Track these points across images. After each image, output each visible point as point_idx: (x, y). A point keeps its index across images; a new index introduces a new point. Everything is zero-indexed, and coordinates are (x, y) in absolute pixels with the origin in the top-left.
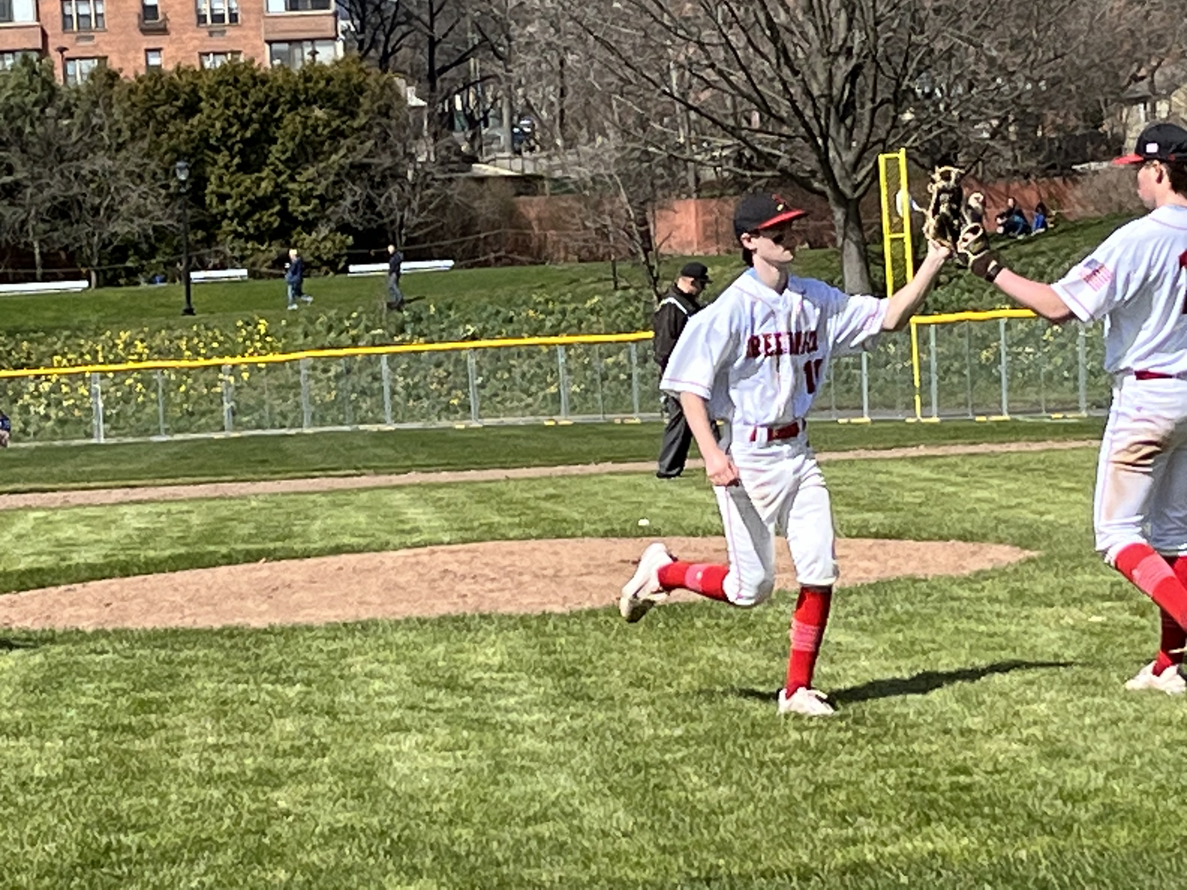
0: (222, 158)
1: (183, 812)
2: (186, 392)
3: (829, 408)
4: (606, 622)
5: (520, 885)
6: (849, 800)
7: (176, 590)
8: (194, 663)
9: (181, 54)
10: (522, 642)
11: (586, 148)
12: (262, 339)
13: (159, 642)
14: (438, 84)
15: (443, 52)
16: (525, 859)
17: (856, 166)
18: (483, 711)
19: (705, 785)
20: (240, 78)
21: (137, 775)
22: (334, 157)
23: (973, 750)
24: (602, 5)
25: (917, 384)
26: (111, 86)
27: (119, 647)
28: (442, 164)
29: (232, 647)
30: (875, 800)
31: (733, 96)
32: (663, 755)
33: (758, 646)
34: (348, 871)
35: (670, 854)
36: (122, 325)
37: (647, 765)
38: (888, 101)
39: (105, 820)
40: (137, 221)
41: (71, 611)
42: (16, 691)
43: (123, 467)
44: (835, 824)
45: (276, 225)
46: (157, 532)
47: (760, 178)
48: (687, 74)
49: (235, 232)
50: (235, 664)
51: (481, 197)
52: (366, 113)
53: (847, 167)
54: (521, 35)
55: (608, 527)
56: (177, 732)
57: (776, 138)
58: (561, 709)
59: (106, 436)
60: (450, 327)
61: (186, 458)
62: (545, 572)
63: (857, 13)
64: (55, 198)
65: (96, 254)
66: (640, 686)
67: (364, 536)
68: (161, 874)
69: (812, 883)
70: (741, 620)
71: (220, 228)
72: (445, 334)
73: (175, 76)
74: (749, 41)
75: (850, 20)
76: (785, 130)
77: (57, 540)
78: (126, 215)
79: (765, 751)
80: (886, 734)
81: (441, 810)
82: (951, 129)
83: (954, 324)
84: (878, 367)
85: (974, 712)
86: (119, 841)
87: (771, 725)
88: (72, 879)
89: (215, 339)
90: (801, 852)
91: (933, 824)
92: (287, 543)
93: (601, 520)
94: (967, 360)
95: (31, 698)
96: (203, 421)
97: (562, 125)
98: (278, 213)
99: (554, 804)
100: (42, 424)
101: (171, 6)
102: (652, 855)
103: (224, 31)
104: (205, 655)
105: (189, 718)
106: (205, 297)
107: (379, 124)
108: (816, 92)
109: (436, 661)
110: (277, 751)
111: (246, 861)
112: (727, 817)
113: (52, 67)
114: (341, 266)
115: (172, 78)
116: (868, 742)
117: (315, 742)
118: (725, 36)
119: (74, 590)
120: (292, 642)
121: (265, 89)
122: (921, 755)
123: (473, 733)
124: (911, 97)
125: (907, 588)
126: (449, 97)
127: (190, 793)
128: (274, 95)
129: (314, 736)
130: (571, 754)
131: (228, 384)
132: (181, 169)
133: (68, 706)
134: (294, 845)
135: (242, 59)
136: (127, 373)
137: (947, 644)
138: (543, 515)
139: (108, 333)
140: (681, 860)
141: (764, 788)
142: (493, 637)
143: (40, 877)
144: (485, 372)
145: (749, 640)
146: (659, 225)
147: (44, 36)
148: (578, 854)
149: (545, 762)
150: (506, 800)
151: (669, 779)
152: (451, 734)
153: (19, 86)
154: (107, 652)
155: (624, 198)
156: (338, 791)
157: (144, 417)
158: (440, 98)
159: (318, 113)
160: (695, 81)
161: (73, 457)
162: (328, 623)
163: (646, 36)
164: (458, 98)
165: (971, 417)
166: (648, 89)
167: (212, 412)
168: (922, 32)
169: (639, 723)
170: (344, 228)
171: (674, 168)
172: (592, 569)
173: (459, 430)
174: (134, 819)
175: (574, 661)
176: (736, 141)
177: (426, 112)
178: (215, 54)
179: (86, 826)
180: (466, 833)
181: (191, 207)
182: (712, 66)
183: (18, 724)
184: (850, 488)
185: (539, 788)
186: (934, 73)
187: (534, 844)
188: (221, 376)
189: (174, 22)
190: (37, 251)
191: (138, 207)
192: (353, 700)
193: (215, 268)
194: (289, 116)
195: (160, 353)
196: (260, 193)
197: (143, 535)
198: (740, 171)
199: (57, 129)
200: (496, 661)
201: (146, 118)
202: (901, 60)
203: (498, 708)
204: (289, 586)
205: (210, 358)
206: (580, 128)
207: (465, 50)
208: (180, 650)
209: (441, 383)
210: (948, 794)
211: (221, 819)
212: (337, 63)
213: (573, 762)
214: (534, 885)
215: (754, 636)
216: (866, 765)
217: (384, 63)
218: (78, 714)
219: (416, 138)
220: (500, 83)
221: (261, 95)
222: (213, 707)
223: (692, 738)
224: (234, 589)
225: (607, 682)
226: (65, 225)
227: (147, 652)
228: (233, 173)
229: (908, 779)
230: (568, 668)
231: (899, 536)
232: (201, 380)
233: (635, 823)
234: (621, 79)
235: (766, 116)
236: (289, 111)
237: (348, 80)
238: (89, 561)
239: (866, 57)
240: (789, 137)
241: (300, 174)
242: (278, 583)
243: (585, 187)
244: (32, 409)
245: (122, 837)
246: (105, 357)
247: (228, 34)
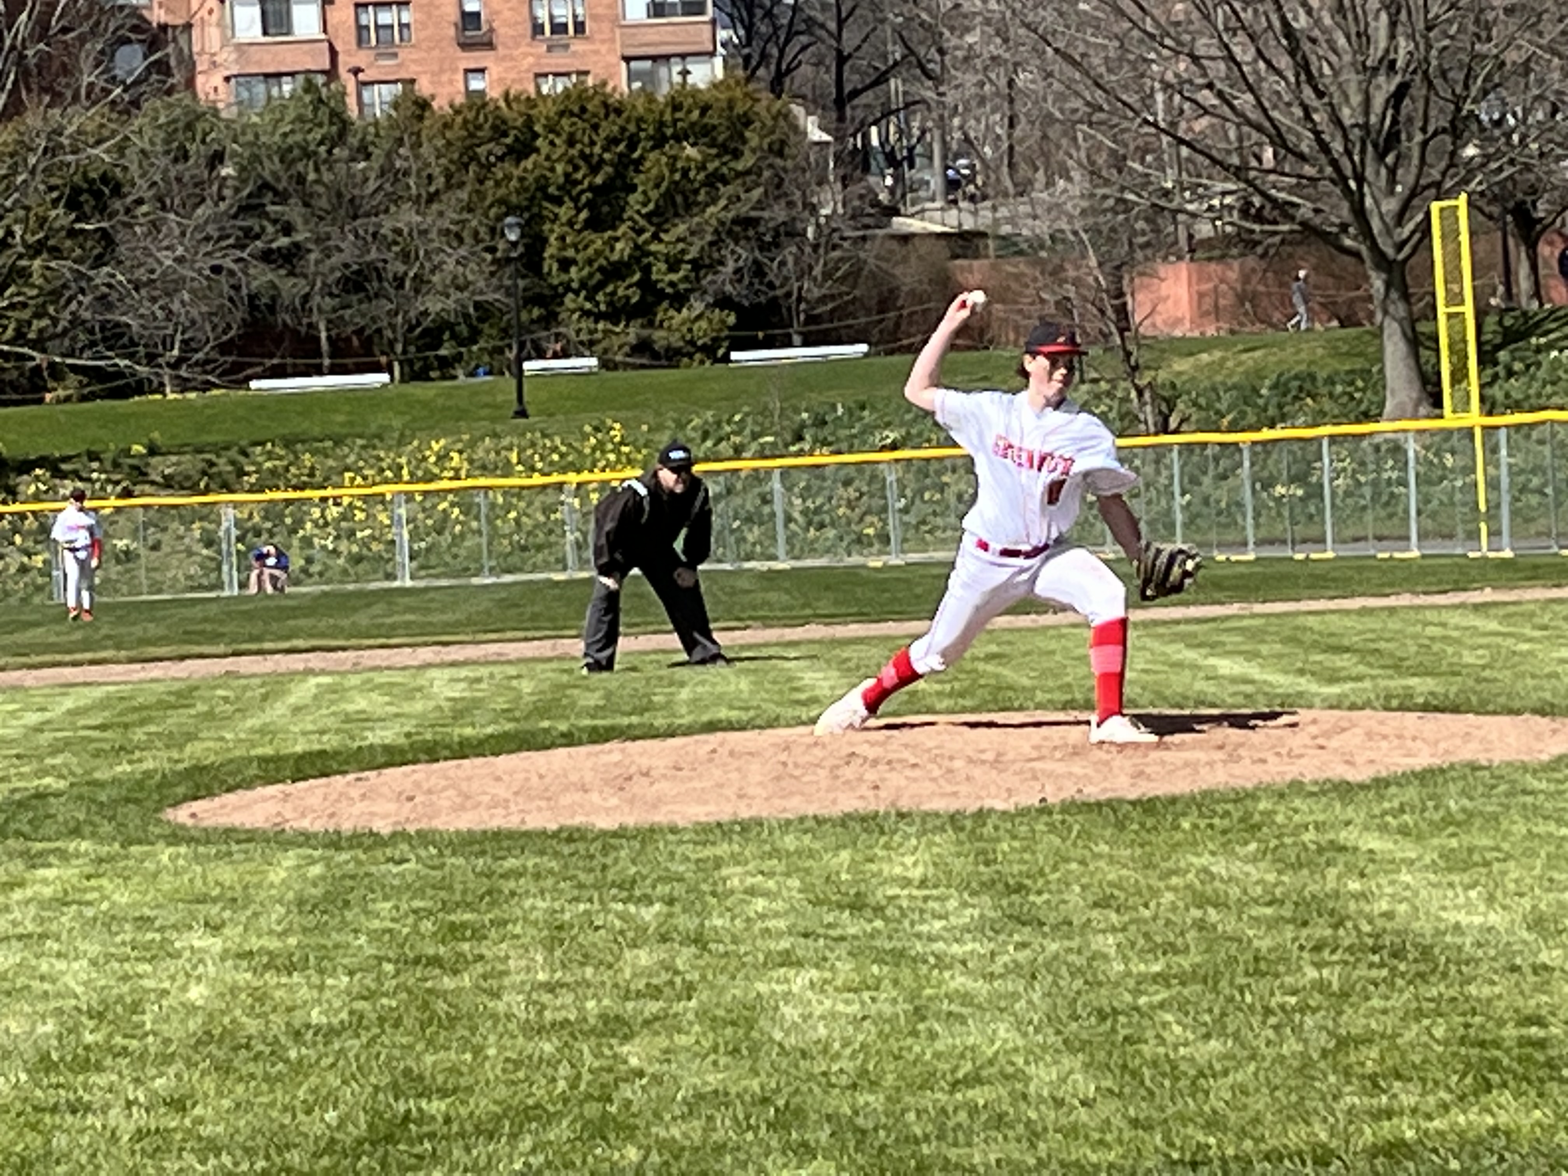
0: (565, 212)
1: (504, 1070)
2: (517, 521)
3: (1365, 538)
4: (1063, 822)
5: (943, 1169)
6: (1383, 1059)
7: (498, 779)
8: (521, 875)
9: (513, 75)
10: (953, 849)
11: (1044, 195)
12: (616, 450)
13: (476, 848)
14: (848, 112)
15: (855, 70)
16: (951, 1134)
17: (1400, 218)
18: (900, 939)
19: (1191, 1037)
20: (589, 107)
21: (445, 1023)
22: (711, 210)
23: (1550, 994)
24: (1065, 7)
25: (1483, 507)
26: (421, 118)
27: (423, 853)
28: (853, 217)
29: (572, 855)
30: (1417, 1059)
31: (1238, 126)
32: (1135, 998)
33: (1265, 853)
34: (720, 1149)
35: (1145, 1129)
36: (434, 431)
37: (1115, 1012)
38: (1444, 131)
39: (401, 1081)
40: (455, 295)
41: (360, 807)
42: (289, 912)
43: (435, 618)
44: (1364, 1091)
45: (634, 300)
46: (476, 703)
47: (1275, 233)
48: (1177, 98)
49: (581, 309)
50: (575, 877)
51: (905, 260)
52: (753, 151)
53: (1388, 219)
54: (956, 48)
55: (1068, 697)
56: (500, 967)
57: (1294, 181)
58: (1002, 937)
59: (412, 578)
60: (863, 432)
61: (517, 606)
62: (984, 757)
63: (1403, 16)
64: (346, 266)
65: (400, 338)
66: (1109, 906)
67: (747, 709)
68: (475, 1152)
69: (1332, 1169)
70: (1242, 820)
71: (562, 303)
72: (856, 442)
73: (502, 104)
74: (1259, 52)
75: (1393, 24)
76: (1309, 170)
77: (347, 714)
78: (440, 288)
79: (1272, 994)
80: (1433, 971)
81: (841, 1070)
82: (1528, 168)
83: (1532, 426)
84: (1430, 483)
85: (1551, 943)
86: (420, 1110)
87: (1280, 959)
88: (359, 1158)
89: (555, 449)
90: (1317, 1127)
91: (1495, 1092)
92: (647, 717)
93: (1060, 688)
94: (1550, 473)
95: (310, 921)
96: (540, 556)
97: (1011, 165)
98: (638, 284)
99: (991, 1062)
100: (330, 562)
101: (497, 13)
102: (1121, 1130)
103: (566, 47)
104: (536, 865)
105: (515, 947)
106: (543, 395)
107: (771, 166)
108: (1347, 122)
109: (838, 873)
110: (628, 991)
111: (585, 1136)
112: (1221, 1081)
113: (344, 94)
114: (721, 352)
115: (498, 108)
116: (1410, 982)
117: (678, 980)
118: (1226, 47)
119: (367, 779)
120: (650, 848)
121: (620, 121)
122: (1479, 1000)
123: (886, 969)
124: (1474, 127)
125: (1464, 777)
126: (863, 128)
127: (513, 1046)
128: (632, 128)
129: (677, 972)
130: (1015, 996)
131: (572, 510)
132: (510, 226)
133: (356, 931)
134: (649, 1115)
135: (590, 81)
136: (442, 494)
137: (1517, 852)
138: (982, 682)
139: (416, 443)
140: (1158, 1138)
141: (1268, 1043)
142: (914, 841)
143: (317, 1156)
144: (908, 492)
145: (1253, 846)
146: (1139, 297)
147: (333, 53)
148: (1021, 1128)
149: (979, 1007)
150: (928, 1056)
151: (1144, 1029)
152: (857, 970)
153: (300, 119)
154: (407, 861)
155: (1093, 262)
156: (706, 1044)
157: (463, 553)
158: (851, 130)
159: (690, 151)
160: (1187, 106)
161: (368, 605)
162: (698, 823)
163: (1122, 46)
164: (874, 130)
165: (1555, 549)
166: (1126, 118)
167: (550, 545)
168: (1489, 39)
169: (1105, 957)
170: (723, 302)
171: (1160, 221)
172: (1045, 752)
173: (876, 569)
174: (440, 1079)
175: (1021, 873)
176: (1242, 185)
177: (832, 150)
178: (556, 75)
179: (377, 1088)
180: (873, 1100)
181: (524, 277)
182: (1210, 86)
183: (292, 955)
184: (1391, 646)
185: (970, 1041)
186: (1504, 93)
187: (962, 1116)
188: (563, 497)
189: (503, 33)
190: (323, 335)
191: (455, 277)
192: (728, 925)
193: (556, 356)
194: (652, 156)
195: (484, 467)
196: (615, 257)
197: (459, 706)
198: (1248, 225)
199: (351, 175)
200: (916, 874)
201: (465, 159)
202: (1461, 76)
203: (919, 936)
204: (646, 774)
205: (548, 474)
206: (1036, 169)
207: (883, 68)
208: (503, 858)
209: (850, 505)
210: (1516, 1052)
211: (554, 1080)
212: (715, 86)
213: (1017, 1006)
214: (964, 1170)
215: (1259, 841)
216: (1406, 1013)
217: (776, 86)
218: (370, 942)
219: (820, 184)
220: (929, 108)
221: (616, 129)
222: (545, 933)
223: (1175, 977)
224: (574, 778)
225: (1064, 902)
226: (360, 302)
227: (461, 861)
228: (580, 232)
229: (1461, 1031)
230: (1011, 882)
231: (1456, 710)
232: (537, 504)
233: (1098, 1088)
234: (1088, 104)
235: (1283, 152)
236: (653, 148)
237: (731, 107)
238: (387, 741)
239: (1414, 72)
240: (1310, 179)
241: (666, 231)
242: (633, 769)
243: (1042, 247)
244: (316, 541)
245: (424, 1104)
246: (411, 474)
247: (573, 48)
